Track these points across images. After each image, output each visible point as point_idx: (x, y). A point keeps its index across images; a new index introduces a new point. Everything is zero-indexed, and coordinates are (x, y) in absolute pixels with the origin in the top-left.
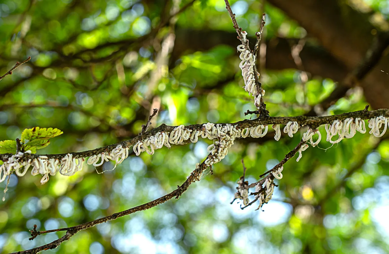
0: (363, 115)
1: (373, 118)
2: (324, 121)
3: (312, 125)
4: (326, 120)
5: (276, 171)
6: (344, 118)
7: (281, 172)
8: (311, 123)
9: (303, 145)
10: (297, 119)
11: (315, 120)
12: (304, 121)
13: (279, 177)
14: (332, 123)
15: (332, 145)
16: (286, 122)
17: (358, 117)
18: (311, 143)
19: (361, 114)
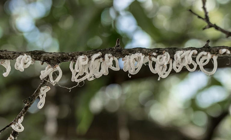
0: (114, 51)
1: (128, 55)
2: (65, 56)
3: (51, 61)
4: (67, 55)
5: (17, 123)
6: (91, 53)
7: (21, 123)
8: (49, 58)
9: (43, 87)
10: (30, 53)
11: (54, 54)
12: (39, 56)
13: (19, 130)
14: (76, 59)
15: (78, 84)
16: (17, 56)
17: (108, 53)
18: (51, 81)
19: (112, 50)
